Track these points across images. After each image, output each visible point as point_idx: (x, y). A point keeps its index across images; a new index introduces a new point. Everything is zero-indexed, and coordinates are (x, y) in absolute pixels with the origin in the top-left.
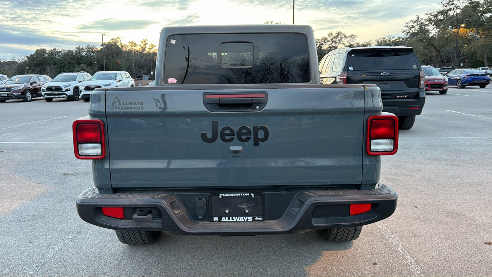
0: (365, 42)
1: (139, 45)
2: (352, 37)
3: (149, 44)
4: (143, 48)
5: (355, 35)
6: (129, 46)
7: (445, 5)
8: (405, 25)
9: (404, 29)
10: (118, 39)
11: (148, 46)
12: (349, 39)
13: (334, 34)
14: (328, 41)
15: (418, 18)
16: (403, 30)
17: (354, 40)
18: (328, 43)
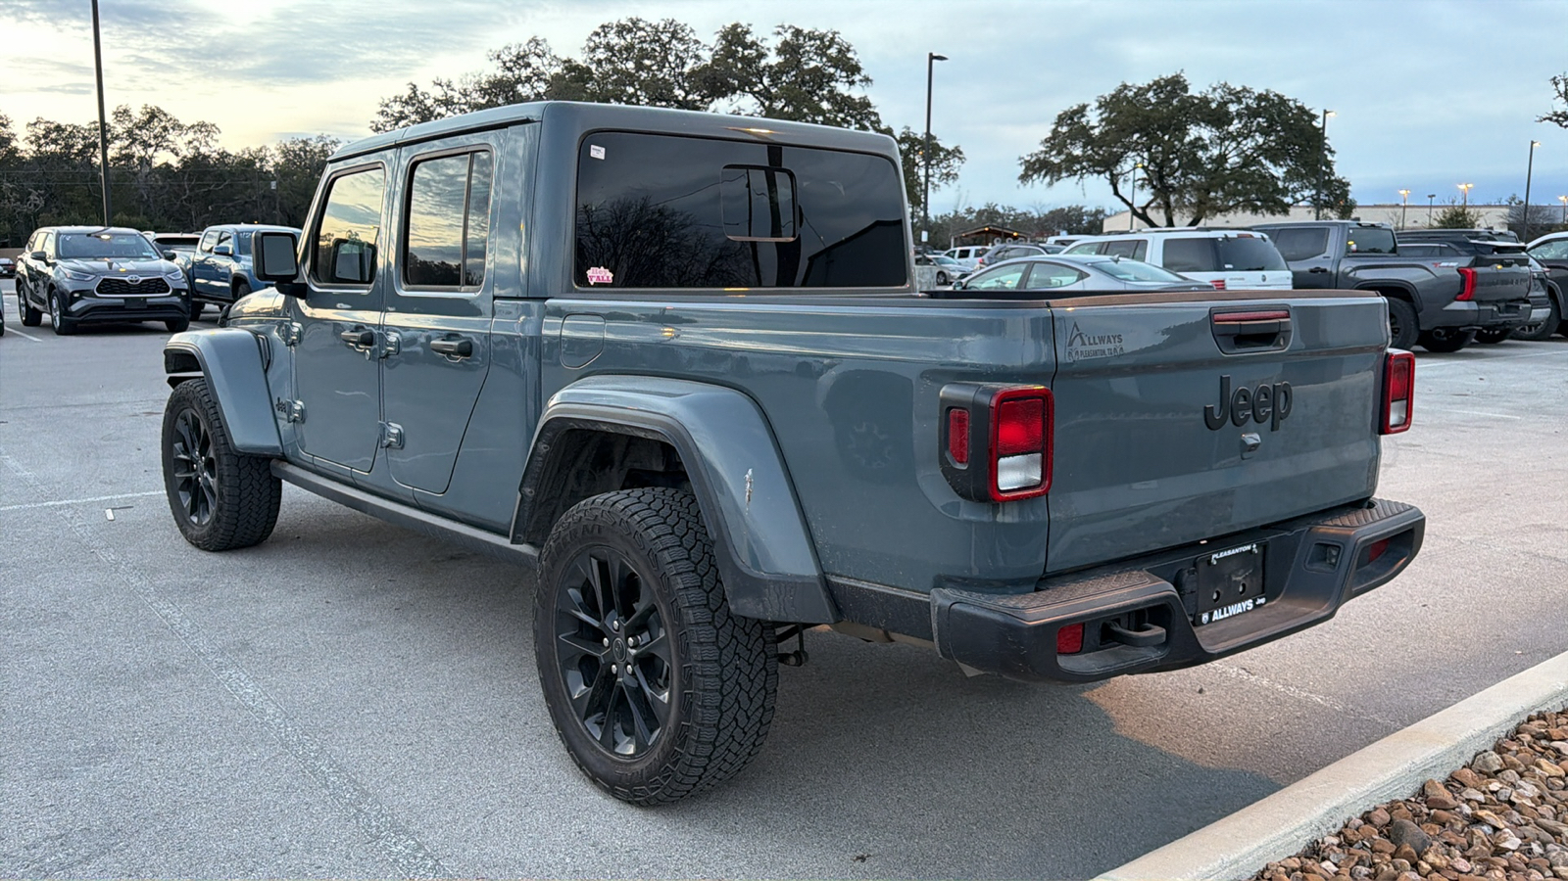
0: (247, 152)
2: (203, 129)
5: (214, 125)
7: (508, 65)
8: (380, 109)
9: (376, 120)
12: (191, 136)
13: (138, 115)
14: (117, 137)
15: (414, 92)
16: (373, 122)
17: (208, 139)
18: (118, 144)
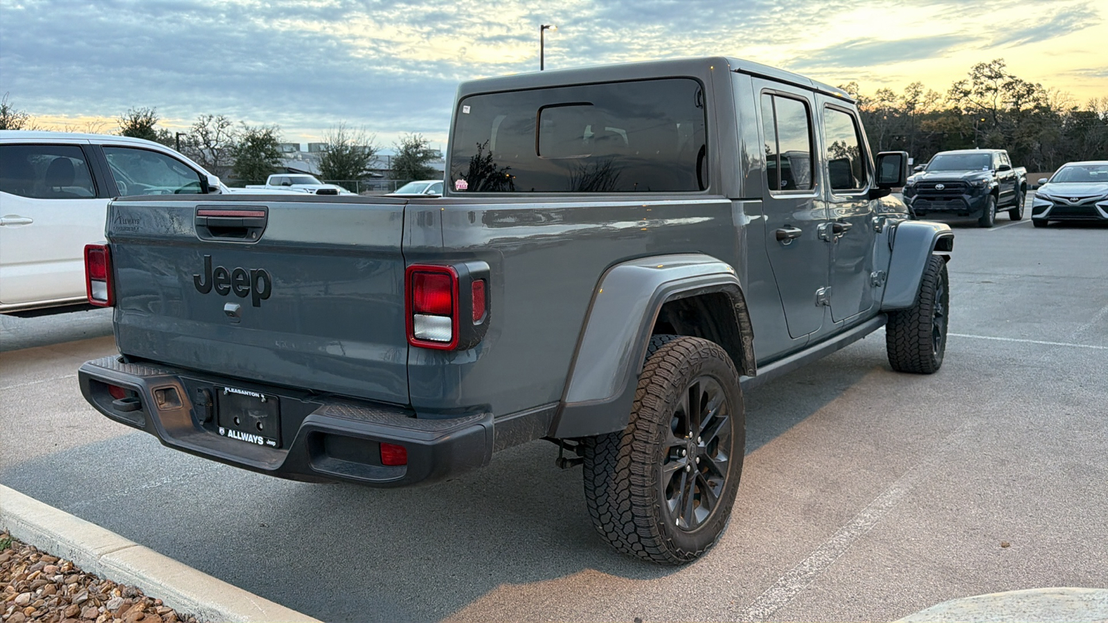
1: (901, 98)
3: (925, 92)
4: (908, 103)
6: (877, 100)
10: (853, 86)
11: (921, 98)
